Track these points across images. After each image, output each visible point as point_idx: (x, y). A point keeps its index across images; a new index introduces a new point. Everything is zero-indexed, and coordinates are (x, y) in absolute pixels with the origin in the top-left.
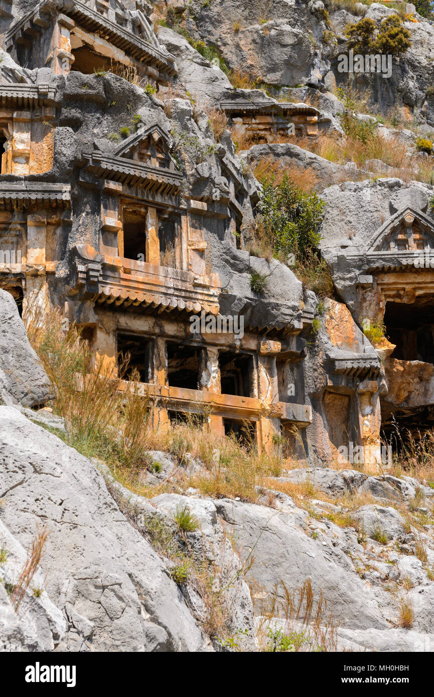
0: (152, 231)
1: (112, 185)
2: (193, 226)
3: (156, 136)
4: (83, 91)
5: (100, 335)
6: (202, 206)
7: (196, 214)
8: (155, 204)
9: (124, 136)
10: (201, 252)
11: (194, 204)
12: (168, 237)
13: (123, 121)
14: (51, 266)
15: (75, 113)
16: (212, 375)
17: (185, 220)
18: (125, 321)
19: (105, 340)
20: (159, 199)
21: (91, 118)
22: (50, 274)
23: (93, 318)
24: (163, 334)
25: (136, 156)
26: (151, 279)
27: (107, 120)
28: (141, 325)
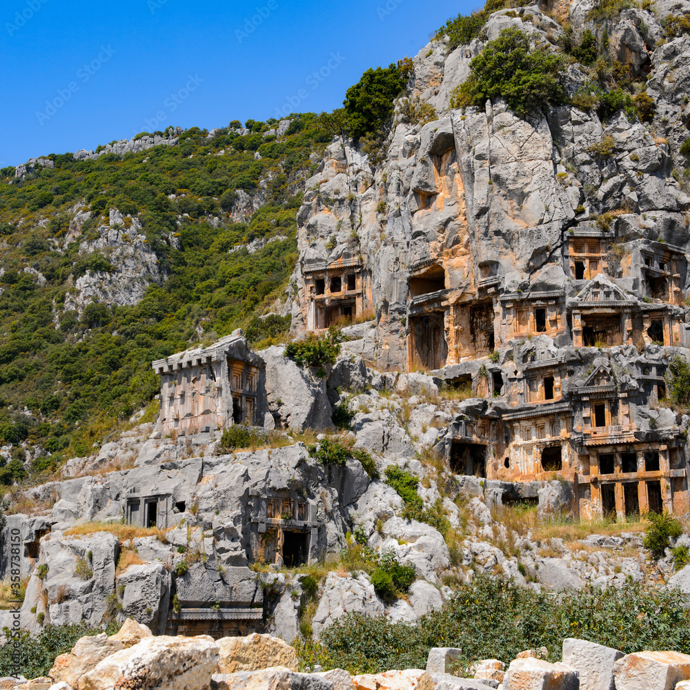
0: (607, 411)
1: (585, 399)
2: (623, 404)
3: (601, 371)
4: (572, 358)
5: (591, 458)
6: (625, 395)
7: (623, 399)
8: (606, 399)
9: (590, 374)
10: (628, 415)
11: (621, 395)
12: (614, 412)
13: (589, 367)
14: (568, 436)
15: (571, 368)
16: (641, 463)
17: (620, 401)
18: (600, 450)
19: (593, 460)
20: (607, 396)
21: (577, 369)
22: (568, 439)
23: (587, 453)
24: (617, 452)
25: (596, 381)
26: (605, 434)
27: (583, 368)
28: (607, 450)
